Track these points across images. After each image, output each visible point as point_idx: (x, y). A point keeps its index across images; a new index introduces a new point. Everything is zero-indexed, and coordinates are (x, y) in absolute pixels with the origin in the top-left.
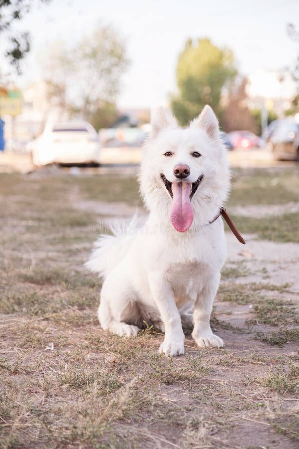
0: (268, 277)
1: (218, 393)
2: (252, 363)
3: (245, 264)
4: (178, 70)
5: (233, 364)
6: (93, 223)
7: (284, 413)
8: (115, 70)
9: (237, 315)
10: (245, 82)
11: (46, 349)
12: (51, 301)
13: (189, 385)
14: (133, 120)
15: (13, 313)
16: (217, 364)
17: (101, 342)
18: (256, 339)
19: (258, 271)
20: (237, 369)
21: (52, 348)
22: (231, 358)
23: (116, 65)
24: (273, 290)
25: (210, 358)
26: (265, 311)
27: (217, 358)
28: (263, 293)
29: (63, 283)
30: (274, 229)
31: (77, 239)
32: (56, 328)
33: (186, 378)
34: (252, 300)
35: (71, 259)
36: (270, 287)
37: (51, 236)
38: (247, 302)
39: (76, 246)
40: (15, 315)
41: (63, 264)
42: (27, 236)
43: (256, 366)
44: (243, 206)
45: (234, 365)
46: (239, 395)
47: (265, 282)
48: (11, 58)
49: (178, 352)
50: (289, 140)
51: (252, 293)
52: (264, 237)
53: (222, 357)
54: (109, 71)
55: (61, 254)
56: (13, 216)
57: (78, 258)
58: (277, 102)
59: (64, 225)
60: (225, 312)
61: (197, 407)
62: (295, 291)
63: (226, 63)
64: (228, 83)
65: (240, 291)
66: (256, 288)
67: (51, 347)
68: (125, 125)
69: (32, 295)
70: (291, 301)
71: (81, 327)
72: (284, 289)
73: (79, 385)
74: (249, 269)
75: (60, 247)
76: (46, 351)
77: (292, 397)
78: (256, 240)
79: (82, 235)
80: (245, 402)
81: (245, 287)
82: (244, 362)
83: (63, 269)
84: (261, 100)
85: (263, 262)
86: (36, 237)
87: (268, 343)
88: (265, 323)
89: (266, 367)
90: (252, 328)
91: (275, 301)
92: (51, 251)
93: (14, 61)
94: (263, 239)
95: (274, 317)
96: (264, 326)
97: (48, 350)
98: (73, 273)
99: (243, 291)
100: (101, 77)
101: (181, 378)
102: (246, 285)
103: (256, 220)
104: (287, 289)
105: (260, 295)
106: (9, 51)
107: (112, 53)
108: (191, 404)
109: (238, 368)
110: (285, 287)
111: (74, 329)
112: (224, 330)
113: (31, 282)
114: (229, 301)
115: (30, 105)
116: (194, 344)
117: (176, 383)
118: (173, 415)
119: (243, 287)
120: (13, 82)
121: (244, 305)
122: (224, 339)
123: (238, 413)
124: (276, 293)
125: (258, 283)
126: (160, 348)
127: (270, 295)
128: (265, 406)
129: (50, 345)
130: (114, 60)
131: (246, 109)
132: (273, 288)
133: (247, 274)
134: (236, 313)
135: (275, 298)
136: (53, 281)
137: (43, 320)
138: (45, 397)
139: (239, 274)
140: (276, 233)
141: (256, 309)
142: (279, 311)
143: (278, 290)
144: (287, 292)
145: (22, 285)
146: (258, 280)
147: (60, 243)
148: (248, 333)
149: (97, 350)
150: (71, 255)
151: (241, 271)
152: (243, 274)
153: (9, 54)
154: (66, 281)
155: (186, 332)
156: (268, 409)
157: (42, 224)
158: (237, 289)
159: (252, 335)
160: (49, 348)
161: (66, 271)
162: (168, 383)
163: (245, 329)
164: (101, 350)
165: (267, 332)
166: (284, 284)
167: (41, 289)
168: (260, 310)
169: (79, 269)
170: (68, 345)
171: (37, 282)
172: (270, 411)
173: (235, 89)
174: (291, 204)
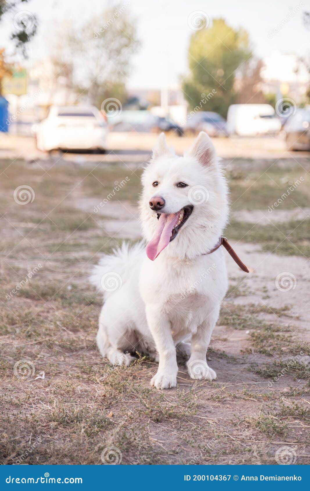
0: (268, 297)
1: (207, 434)
2: (244, 399)
3: (245, 281)
4: (191, 51)
5: (225, 399)
6: (94, 227)
7: (271, 459)
8: (125, 51)
9: (233, 342)
10: (260, 65)
11: (37, 378)
12: (45, 320)
13: (178, 423)
14: (143, 102)
15: (6, 335)
16: (209, 399)
17: (93, 371)
18: (249, 370)
19: (258, 290)
20: (228, 406)
21: (43, 377)
22: (223, 392)
23: (126, 46)
24: (271, 313)
25: (202, 393)
26: (261, 338)
27: (208, 392)
28: (262, 316)
29: (59, 300)
30: (278, 240)
31: (77, 246)
32: (48, 353)
33: (176, 416)
34: (249, 325)
35: (68, 270)
36: (269, 309)
37: (51, 242)
38: (244, 327)
39: (75, 255)
40: (7, 336)
41: (60, 277)
42: (26, 242)
43: (247, 402)
44: (249, 210)
45: (225, 401)
46: (228, 436)
47: (264, 303)
48: (16, 41)
49: (169, 385)
50: (303, 130)
51: (250, 316)
52: (268, 249)
53: (214, 391)
54: (118, 52)
55: (58, 264)
56: (12, 215)
57: (76, 270)
58: (292, 87)
59: (64, 229)
60: (221, 338)
61: (185, 449)
62: (293, 315)
63: (241, 45)
64: (242, 66)
65: (238, 313)
66: (254, 310)
67: (41, 375)
68: (134, 107)
69: (26, 315)
70: (289, 327)
71: (74, 353)
72: (283, 312)
73: (67, 423)
74: (249, 288)
75: (58, 255)
76: (37, 380)
77: (280, 441)
78: (259, 252)
79: (83, 241)
80: (233, 446)
81: (243, 308)
82: (236, 397)
83: (60, 281)
84: (276, 84)
85: (264, 279)
86: (35, 242)
87: (261, 376)
88: (260, 352)
89: (258, 403)
90: (247, 358)
91: (272, 326)
92: (49, 260)
93: (20, 44)
94: (266, 252)
95: (270, 346)
96: (259, 356)
97: (39, 378)
98: (69, 288)
99: (241, 313)
100: (110, 58)
101: (170, 416)
102: (244, 306)
103: (261, 227)
104: (286, 312)
105: (258, 318)
106: (15, 34)
107: (121, 33)
108: (179, 446)
109: (229, 404)
110: (284, 310)
111: (67, 354)
112: (218, 359)
113: (27, 297)
114: (226, 325)
115: (36, 83)
116: (187, 376)
117: (166, 420)
118: (159, 460)
119: (240, 308)
120: (18, 63)
121: (241, 329)
122: (217, 369)
123: (225, 458)
124: (274, 316)
125: (256, 303)
126: (152, 380)
127: (268, 319)
128: (252, 451)
129: (41, 373)
130: (124, 41)
131: (261, 93)
132: (271, 311)
133: (247, 293)
134: (232, 339)
135: (272, 323)
136: (49, 297)
137: (36, 344)
138: (32, 436)
139: (238, 293)
140: (280, 245)
141: (253, 335)
142: (276, 339)
143: (276, 313)
144: (286, 316)
145: (17, 300)
146: (257, 301)
147: (58, 250)
148: (243, 364)
149: (89, 381)
150: (68, 266)
151: (241, 289)
152: (242, 293)
153: (14, 36)
154: (62, 297)
155: (179, 362)
156: (255, 454)
157: (42, 227)
158: (235, 311)
159: (246, 366)
160: (40, 377)
161: (63, 285)
162: (157, 421)
163: (239, 359)
164: (92, 381)
165: (261, 362)
166: (283, 306)
167: (36, 306)
168: (256, 337)
169: (77, 282)
170: (60, 373)
171: (32, 298)
172: (257, 456)
173: (250, 73)
174: (298, 210)
